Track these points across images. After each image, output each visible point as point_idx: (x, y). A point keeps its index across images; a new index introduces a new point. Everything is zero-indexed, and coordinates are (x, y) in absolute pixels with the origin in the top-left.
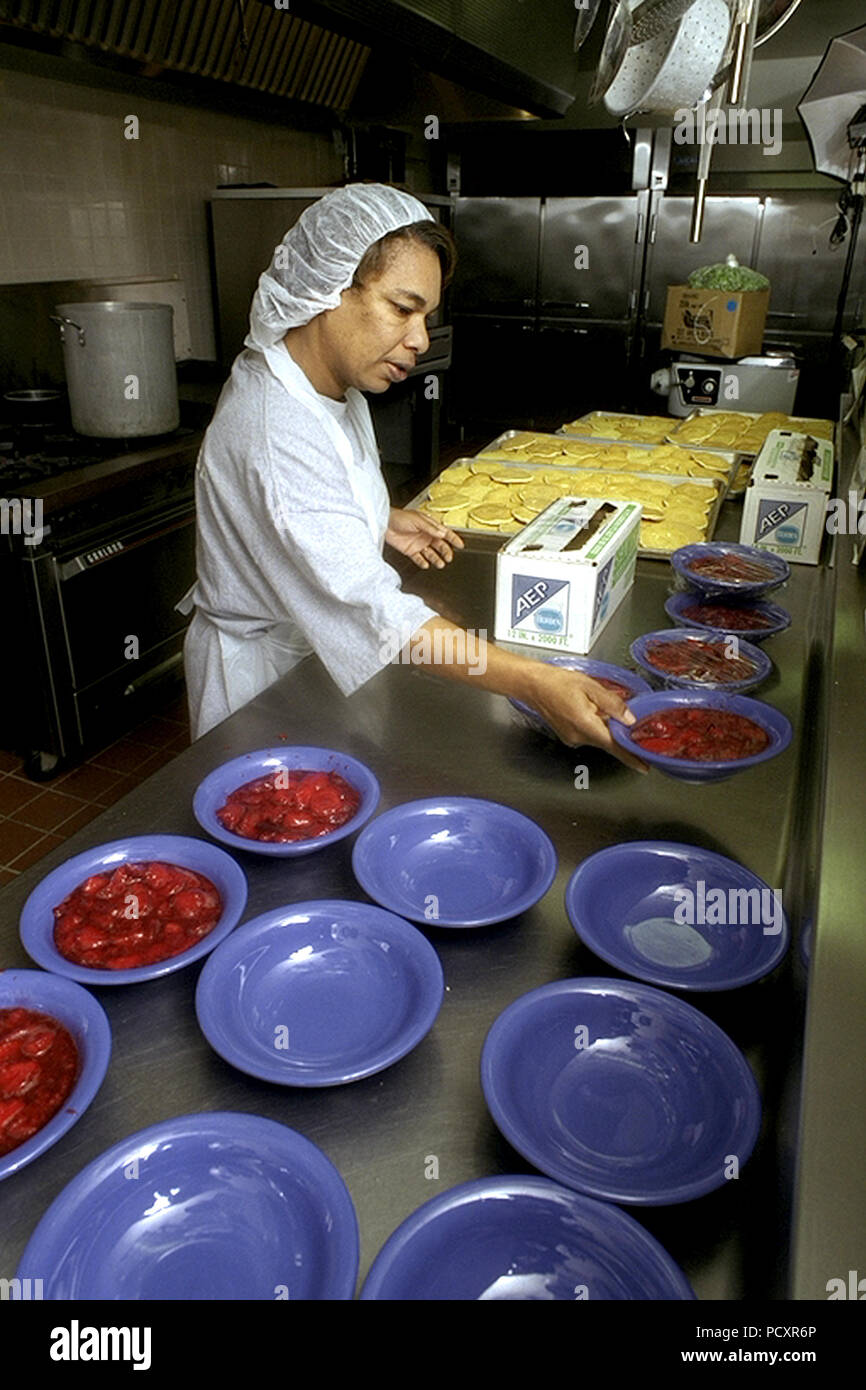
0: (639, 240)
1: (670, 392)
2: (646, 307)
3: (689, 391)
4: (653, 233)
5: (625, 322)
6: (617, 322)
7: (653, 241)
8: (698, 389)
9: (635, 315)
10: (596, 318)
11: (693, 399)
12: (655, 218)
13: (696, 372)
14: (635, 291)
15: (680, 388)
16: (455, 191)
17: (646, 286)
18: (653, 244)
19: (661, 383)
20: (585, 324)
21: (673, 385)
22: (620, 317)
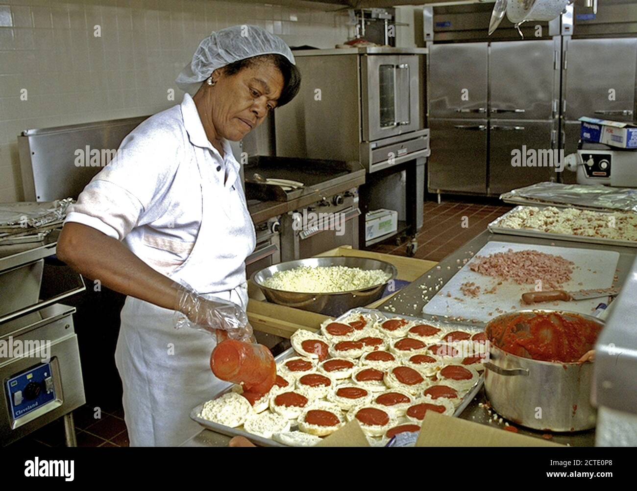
0: (556, 68)
1: (577, 169)
2: (564, 110)
3: (590, 168)
4: (566, 62)
5: (551, 121)
6: (544, 121)
7: (566, 68)
8: (596, 167)
9: (557, 116)
10: (529, 119)
11: (594, 173)
12: (566, 53)
13: (594, 156)
14: (556, 100)
15: (584, 166)
16: (430, 41)
17: (563, 97)
18: (566, 70)
19: (570, 163)
20: (521, 123)
21: (578, 165)
22: (547, 118)
